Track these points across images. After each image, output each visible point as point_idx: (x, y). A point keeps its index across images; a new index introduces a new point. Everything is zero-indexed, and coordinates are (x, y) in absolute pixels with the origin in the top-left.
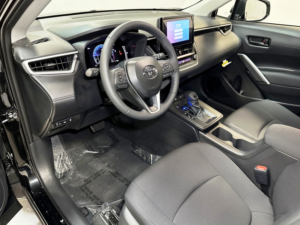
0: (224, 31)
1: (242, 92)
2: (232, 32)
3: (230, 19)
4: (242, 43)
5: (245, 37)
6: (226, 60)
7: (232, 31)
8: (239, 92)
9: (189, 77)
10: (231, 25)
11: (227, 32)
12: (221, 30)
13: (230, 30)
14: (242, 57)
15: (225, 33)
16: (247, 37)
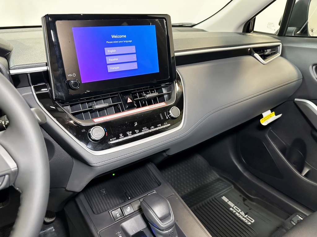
0: (264, 57)
1: (306, 171)
2: (281, 58)
3: (278, 35)
4: (303, 79)
5: (311, 67)
6: (270, 111)
7: (282, 55)
8: (301, 171)
9: (172, 153)
10: (279, 46)
11: (270, 58)
12: (256, 55)
13: (279, 54)
14: (305, 105)
15: (266, 60)
16: (314, 67)
